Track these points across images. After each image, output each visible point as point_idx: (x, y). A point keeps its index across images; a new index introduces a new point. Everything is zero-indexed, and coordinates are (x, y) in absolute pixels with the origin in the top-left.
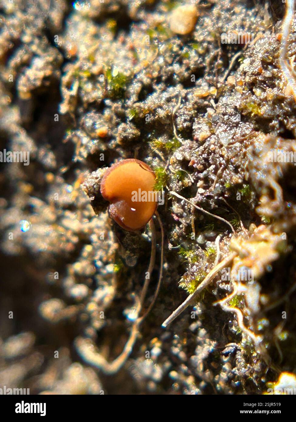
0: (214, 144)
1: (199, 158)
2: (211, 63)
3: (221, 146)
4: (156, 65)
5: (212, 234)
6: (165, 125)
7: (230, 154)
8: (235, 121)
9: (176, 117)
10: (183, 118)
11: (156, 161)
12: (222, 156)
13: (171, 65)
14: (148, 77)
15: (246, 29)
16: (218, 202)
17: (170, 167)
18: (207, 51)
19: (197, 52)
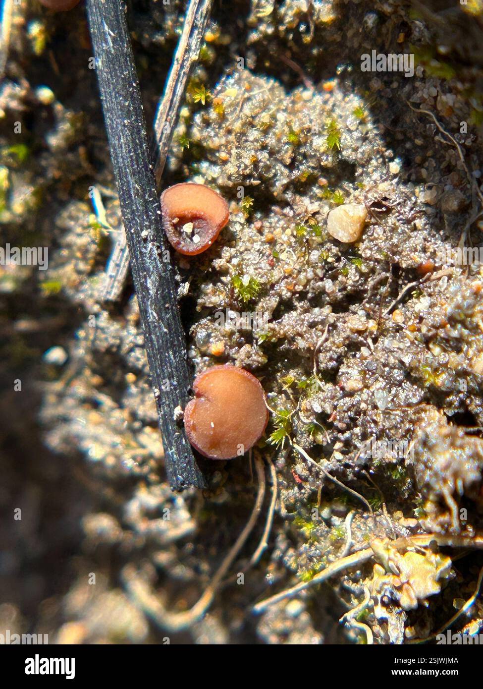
0: (366, 402)
1: (343, 415)
2: (375, 288)
3: (375, 407)
4: (302, 276)
5: (341, 508)
6: (303, 357)
7: (387, 424)
8: (398, 378)
9: (319, 351)
10: (328, 354)
11: (282, 398)
12: (375, 422)
13: (322, 280)
14: (289, 290)
15: (428, 254)
16: (357, 475)
17: (301, 414)
18: (373, 271)
19: (357, 269)
